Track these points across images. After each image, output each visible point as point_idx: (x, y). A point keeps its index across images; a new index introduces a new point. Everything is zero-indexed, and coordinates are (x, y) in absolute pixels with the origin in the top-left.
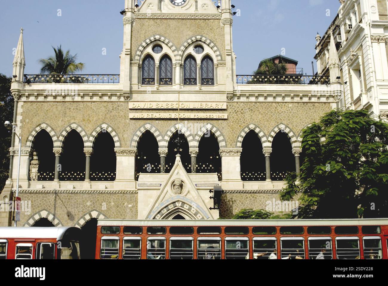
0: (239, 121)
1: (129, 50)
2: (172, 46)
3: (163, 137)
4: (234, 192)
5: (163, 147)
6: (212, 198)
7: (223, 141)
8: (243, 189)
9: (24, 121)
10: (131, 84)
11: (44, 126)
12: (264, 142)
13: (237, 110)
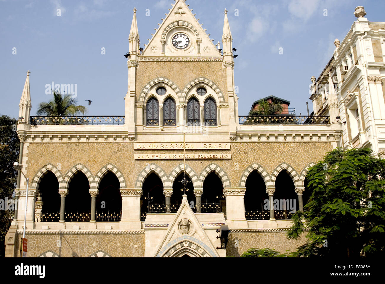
0: (242, 161)
1: (134, 92)
2: (176, 88)
3: (168, 178)
4: (239, 232)
5: (167, 187)
6: (219, 237)
7: (227, 180)
8: (248, 229)
9: (30, 162)
10: (136, 126)
11: (49, 167)
12: (268, 181)
13: (240, 150)
